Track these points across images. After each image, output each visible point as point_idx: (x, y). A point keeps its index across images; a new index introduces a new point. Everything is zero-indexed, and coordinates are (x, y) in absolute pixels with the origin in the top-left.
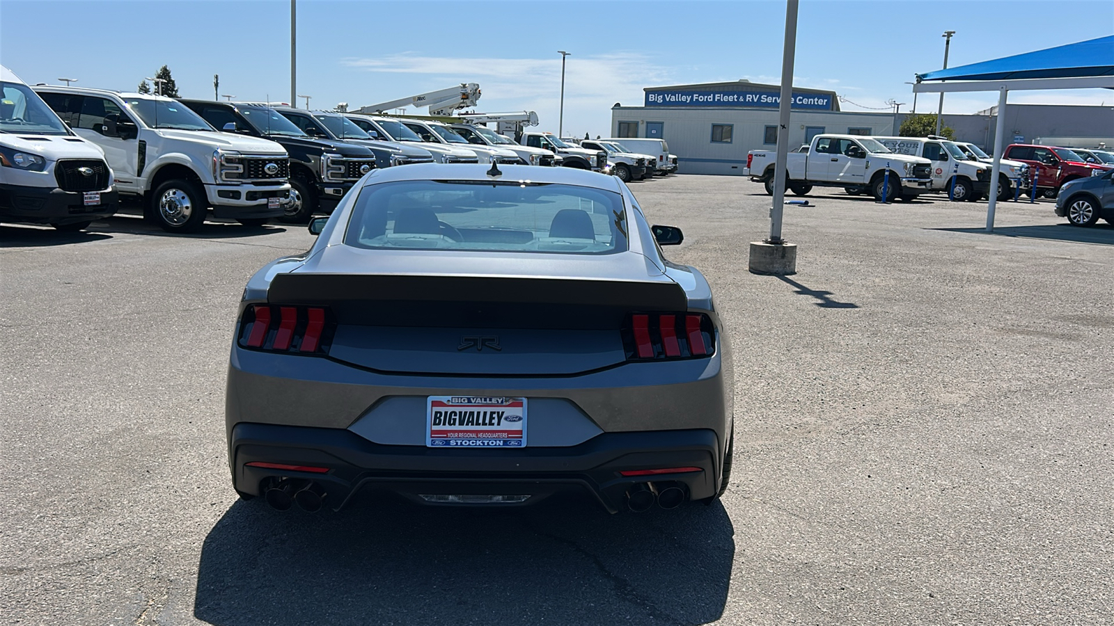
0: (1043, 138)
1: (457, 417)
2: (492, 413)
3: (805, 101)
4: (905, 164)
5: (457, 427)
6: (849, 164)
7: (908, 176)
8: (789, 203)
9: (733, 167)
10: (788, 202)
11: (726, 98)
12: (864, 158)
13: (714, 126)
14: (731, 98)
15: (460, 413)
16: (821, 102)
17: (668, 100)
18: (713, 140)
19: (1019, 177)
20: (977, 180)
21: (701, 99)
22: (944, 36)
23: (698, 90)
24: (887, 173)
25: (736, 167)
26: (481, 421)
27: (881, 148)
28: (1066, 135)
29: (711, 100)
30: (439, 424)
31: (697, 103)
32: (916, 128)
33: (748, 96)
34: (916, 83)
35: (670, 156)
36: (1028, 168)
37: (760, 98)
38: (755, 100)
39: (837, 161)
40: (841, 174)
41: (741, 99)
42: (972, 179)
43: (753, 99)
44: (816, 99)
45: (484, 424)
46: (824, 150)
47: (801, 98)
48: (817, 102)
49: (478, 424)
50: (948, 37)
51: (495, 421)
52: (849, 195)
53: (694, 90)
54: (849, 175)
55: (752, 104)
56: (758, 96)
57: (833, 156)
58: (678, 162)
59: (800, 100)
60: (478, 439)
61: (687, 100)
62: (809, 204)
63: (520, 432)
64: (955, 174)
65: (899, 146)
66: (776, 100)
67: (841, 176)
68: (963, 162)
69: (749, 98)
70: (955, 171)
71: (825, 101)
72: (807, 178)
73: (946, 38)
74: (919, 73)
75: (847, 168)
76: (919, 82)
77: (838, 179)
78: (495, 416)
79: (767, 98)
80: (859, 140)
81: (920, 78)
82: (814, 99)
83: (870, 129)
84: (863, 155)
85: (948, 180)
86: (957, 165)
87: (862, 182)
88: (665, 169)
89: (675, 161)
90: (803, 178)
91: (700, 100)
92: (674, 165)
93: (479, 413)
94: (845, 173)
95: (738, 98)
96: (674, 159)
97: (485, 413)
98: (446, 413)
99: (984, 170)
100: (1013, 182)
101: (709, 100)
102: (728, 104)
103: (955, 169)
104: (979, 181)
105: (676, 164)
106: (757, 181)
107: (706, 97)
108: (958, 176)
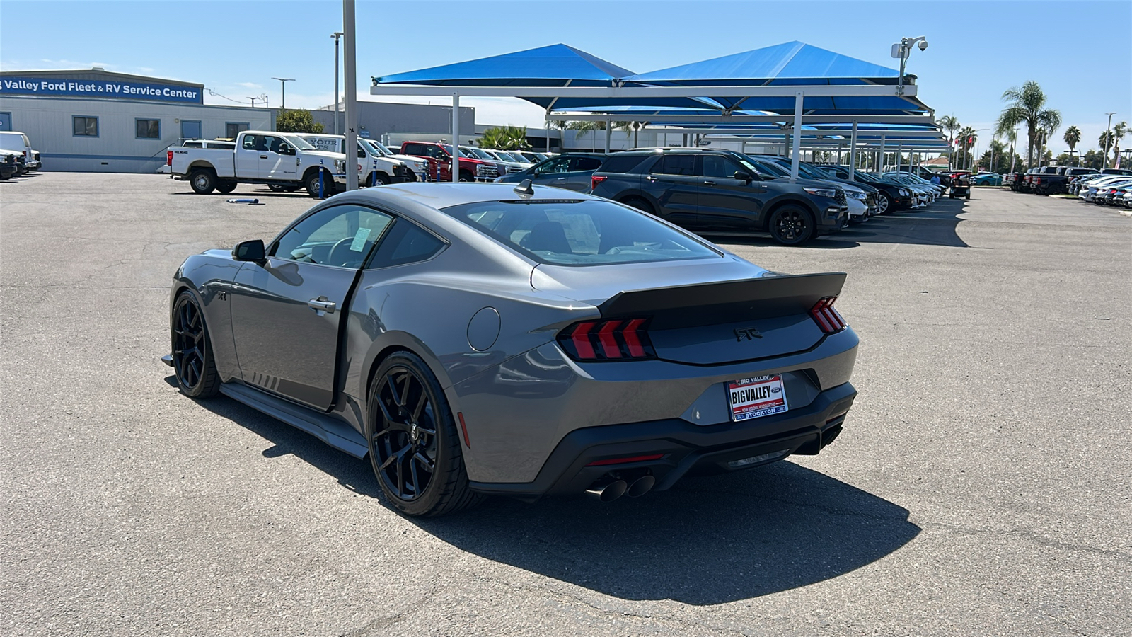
0: (391, 134)
1: (745, 395)
2: (764, 388)
3: (173, 93)
4: (336, 161)
5: (747, 403)
6: (280, 160)
7: (339, 172)
8: (236, 202)
9: (103, 164)
10: (234, 200)
11: (81, 88)
12: (295, 155)
13: (75, 118)
14: (88, 88)
15: (746, 391)
16: (189, 95)
17: (9, 87)
18: (75, 134)
19: (424, 171)
20: (394, 175)
21: (52, 87)
22: (332, 36)
23: (46, 77)
24: (321, 170)
25: (107, 164)
26: (759, 396)
27: (307, 146)
28: (404, 131)
29: (64, 89)
30: (736, 403)
31: (47, 92)
32: (290, 124)
33: (107, 86)
34: (372, 85)
35: (33, 152)
36: (428, 163)
37: (121, 89)
38: (117, 91)
39: (267, 158)
40: (273, 171)
41: (100, 89)
42: (390, 175)
43: (113, 89)
44: (184, 92)
45: (761, 397)
46: (249, 147)
47: (168, 90)
48: (186, 94)
49: (758, 398)
50: (337, 38)
51: (766, 394)
52: (274, 191)
53: (41, 77)
54: (280, 172)
55: (112, 95)
56: (119, 86)
57: (262, 153)
58: (41, 158)
59: (167, 92)
60: (760, 410)
61: (33, 87)
62: (259, 202)
63: (782, 400)
64: (374, 170)
65: (318, 142)
66: (140, 91)
67: (272, 174)
68: (379, 158)
69: (109, 88)
70: (375, 167)
71: (195, 93)
72: (237, 176)
73: (335, 39)
74: (375, 77)
75: (277, 166)
76: (375, 85)
77: (270, 176)
78: (766, 390)
79: (130, 89)
80: (286, 137)
81: (377, 81)
82: (182, 91)
83: (248, 124)
84: (293, 152)
85: (367, 175)
86: (375, 162)
87: (294, 178)
88: (30, 166)
89: (37, 157)
90: (233, 175)
91: (50, 89)
92: (37, 162)
93: (756, 389)
94: (276, 170)
95: (96, 88)
96: (36, 155)
97: (760, 388)
98: (738, 392)
99: (399, 166)
100: (418, 176)
101: (61, 89)
102: (85, 93)
103: (374, 165)
104: (396, 176)
105: (39, 160)
106: (181, 179)
107: (57, 85)
108: (377, 171)
